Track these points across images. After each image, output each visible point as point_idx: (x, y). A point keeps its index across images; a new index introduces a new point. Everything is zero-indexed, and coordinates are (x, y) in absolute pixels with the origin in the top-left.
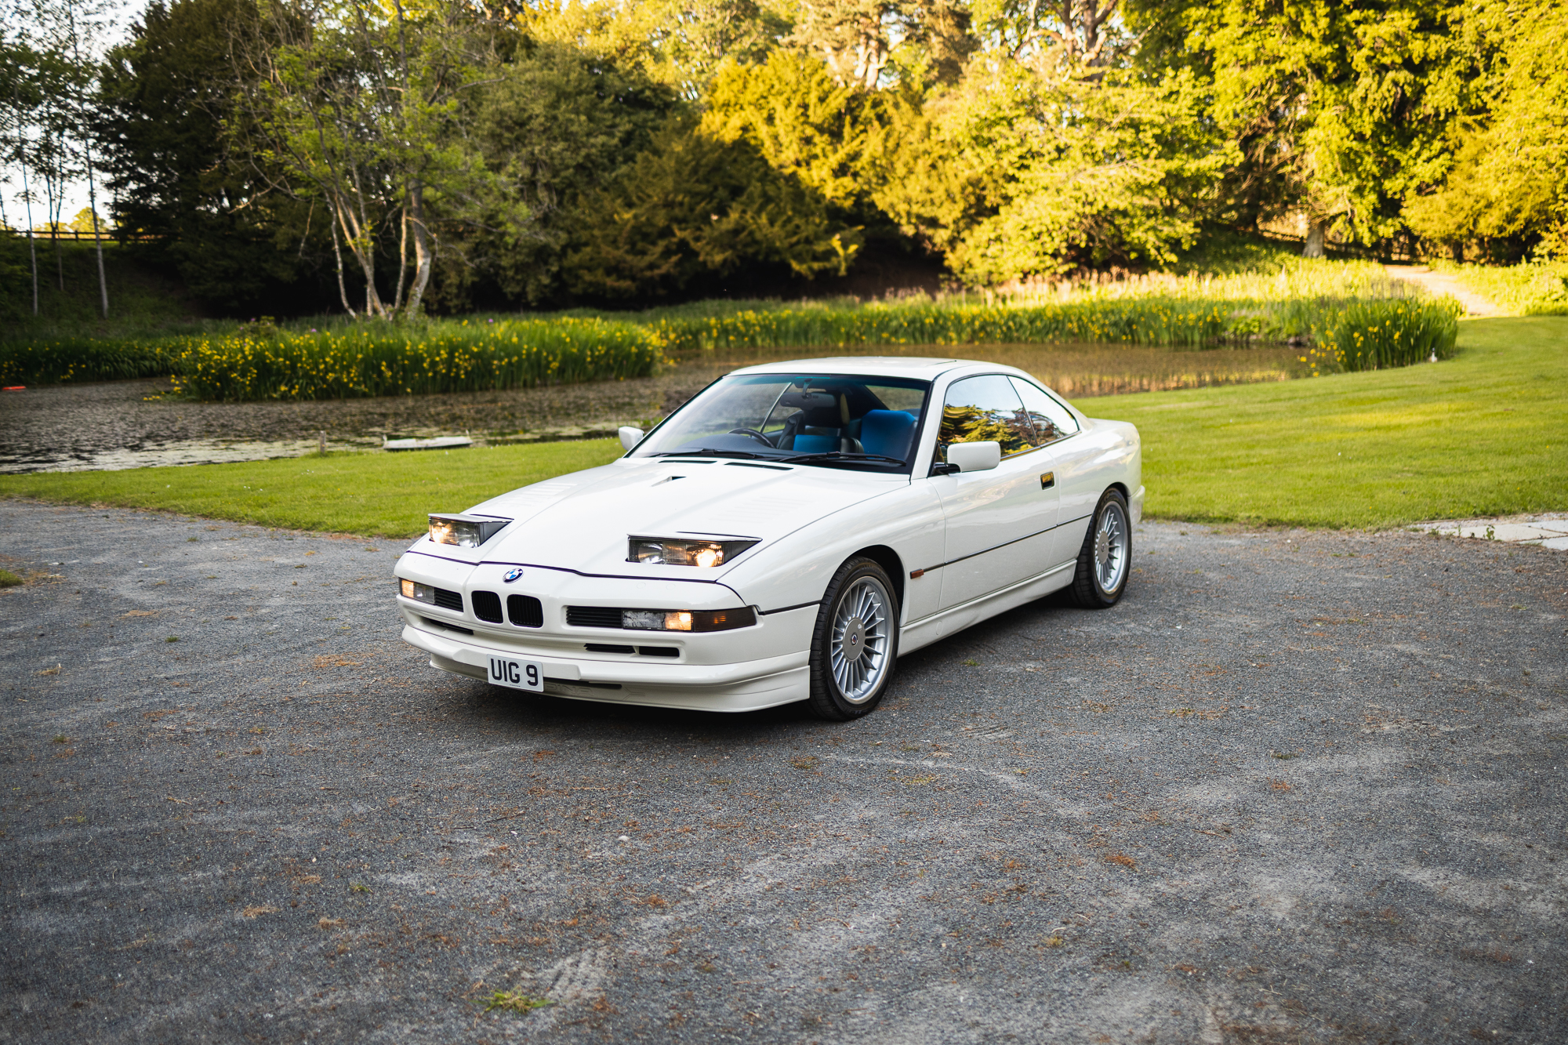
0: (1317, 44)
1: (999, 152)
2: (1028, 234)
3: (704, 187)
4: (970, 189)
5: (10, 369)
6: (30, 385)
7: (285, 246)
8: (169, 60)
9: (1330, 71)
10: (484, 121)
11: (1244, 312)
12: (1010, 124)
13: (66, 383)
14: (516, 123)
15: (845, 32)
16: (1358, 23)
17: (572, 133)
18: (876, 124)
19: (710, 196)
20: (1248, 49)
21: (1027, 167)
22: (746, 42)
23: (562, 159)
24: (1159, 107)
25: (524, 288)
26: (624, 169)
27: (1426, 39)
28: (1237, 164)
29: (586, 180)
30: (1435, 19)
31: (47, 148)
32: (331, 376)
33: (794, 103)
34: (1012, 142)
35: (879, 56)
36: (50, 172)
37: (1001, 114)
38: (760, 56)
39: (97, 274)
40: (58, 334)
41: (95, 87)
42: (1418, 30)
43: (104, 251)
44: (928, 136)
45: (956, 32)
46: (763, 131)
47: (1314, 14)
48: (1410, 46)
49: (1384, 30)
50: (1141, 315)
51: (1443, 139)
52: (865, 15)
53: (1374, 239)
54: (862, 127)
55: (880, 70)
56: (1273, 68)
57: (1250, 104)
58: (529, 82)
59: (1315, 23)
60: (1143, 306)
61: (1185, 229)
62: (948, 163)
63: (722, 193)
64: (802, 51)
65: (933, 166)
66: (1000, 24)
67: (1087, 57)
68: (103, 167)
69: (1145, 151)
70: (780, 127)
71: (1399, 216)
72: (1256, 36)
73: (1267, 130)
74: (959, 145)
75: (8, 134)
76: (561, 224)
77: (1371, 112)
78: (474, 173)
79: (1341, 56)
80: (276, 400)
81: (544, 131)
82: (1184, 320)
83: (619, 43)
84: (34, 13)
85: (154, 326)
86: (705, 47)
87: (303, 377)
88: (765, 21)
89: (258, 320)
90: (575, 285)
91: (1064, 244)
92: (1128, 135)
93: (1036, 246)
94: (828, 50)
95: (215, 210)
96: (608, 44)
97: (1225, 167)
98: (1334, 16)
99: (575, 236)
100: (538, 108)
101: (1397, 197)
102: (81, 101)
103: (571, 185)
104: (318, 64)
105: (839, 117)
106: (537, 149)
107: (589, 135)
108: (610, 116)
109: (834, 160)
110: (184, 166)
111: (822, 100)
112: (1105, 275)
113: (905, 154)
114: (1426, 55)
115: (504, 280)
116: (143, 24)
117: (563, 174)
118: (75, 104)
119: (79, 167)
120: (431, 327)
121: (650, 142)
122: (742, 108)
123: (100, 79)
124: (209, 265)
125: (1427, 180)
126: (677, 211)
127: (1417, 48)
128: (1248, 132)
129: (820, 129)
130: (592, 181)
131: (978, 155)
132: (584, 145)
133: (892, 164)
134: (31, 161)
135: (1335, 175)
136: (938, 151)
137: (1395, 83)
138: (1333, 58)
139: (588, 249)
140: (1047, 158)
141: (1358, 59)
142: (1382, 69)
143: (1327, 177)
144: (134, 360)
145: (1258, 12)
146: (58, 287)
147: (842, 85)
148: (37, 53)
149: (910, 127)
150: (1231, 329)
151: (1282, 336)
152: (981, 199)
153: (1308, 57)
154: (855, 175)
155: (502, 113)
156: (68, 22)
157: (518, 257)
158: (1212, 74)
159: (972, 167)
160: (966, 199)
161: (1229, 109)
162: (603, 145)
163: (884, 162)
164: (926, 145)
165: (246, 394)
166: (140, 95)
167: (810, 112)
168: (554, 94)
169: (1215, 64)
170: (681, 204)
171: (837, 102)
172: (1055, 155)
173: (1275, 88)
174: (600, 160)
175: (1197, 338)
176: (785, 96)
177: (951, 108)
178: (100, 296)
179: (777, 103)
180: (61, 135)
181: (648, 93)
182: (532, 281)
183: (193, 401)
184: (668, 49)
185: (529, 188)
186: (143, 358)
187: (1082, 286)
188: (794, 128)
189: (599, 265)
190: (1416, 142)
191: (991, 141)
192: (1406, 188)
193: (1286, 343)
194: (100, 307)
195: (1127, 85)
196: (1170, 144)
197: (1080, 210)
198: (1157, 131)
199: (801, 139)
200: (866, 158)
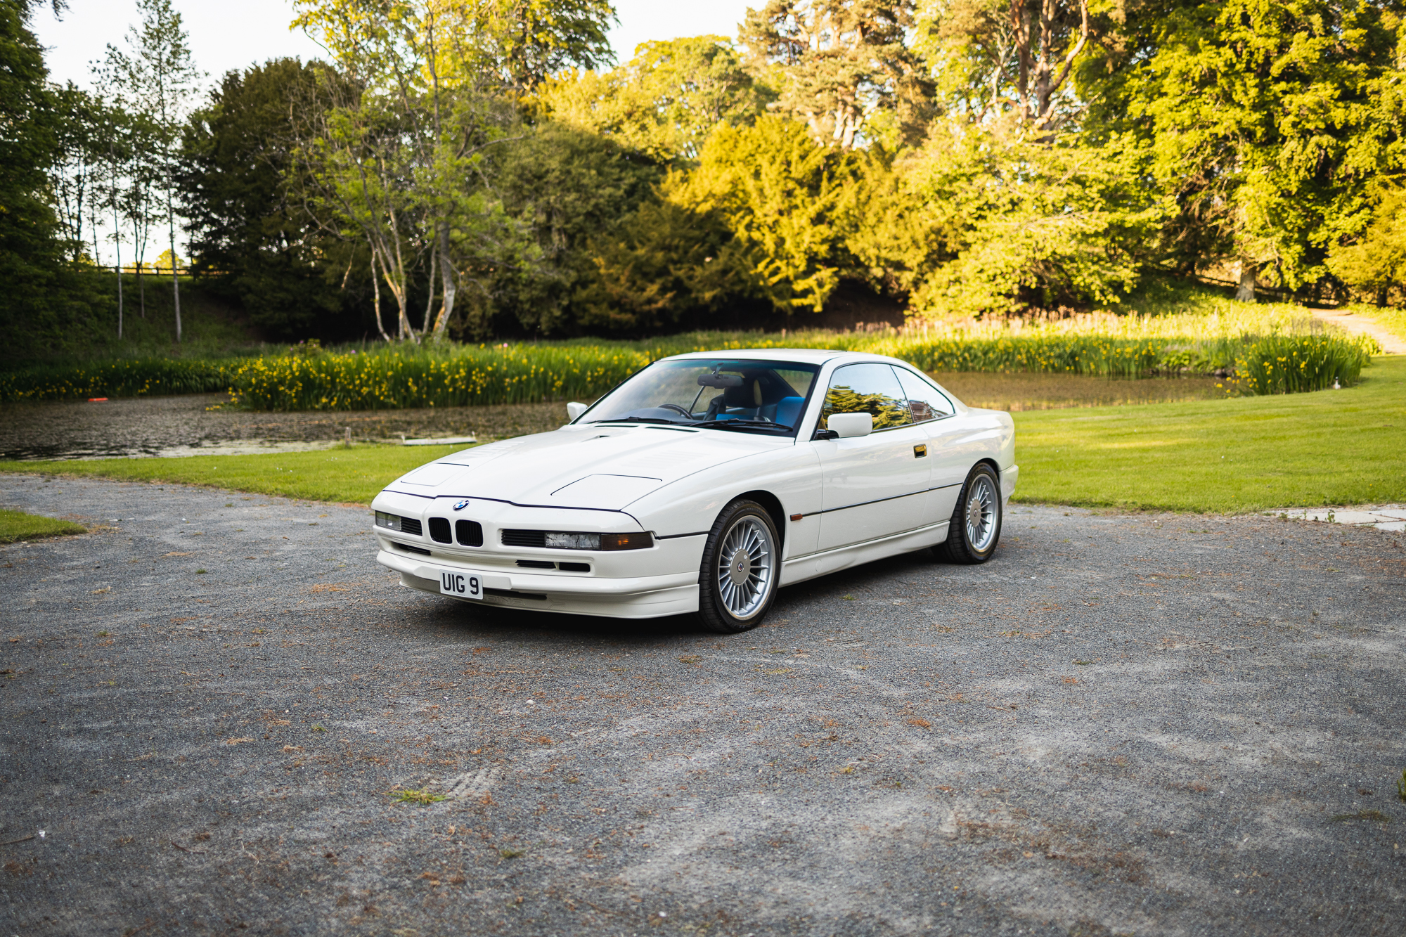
0: (1247, 111)
1: (958, 204)
2: (984, 276)
3: (696, 233)
4: (933, 237)
5: (96, 383)
6: (111, 397)
7: (333, 281)
8: (240, 121)
9: (1259, 134)
10: (508, 174)
11: (1176, 347)
12: (969, 180)
13: (142, 396)
14: (535, 176)
15: (824, 99)
16: (1285, 92)
17: (583, 185)
18: (850, 178)
19: (703, 241)
20: (1185, 116)
21: (984, 218)
22: (740, 109)
23: (574, 208)
24: (1104, 165)
25: (538, 319)
26: (628, 217)
27: (1347, 108)
28: (1174, 216)
29: (594, 225)
30: (1355, 90)
31: (135, 196)
32: (365, 390)
33: (778, 160)
34: (971, 195)
35: (854, 120)
36: (135, 215)
37: (961, 171)
38: (751, 121)
39: (173, 304)
40: (137, 355)
41: (177, 144)
42: (1340, 99)
43: (180, 284)
44: (897, 189)
45: (922, 99)
46: (750, 184)
47: (1244, 85)
48: (1332, 113)
49: (1309, 99)
50: (1083, 348)
51: (1364, 196)
52: (842, 84)
53: (1300, 284)
54: (837, 182)
55: (855, 132)
56: (1207, 132)
57: (1187, 164)
58: (547, 142)
59: (1246, 93)
60: (1085, 340)
61: (1126, 273)
62: (913, 214)
63: (713, 238)
64: (787, 115)
65: (901, 216)
66: (966, 94)
67: (1039, 122)
68: (181, 212)
69: (1091, 205)
70: (765, 181)
71: (1322, 264)
72: (1193, 104)
73: (1201, 187)
74: (923, 198)
75: (103, 184)
76: (572, 264)
77: (1297, 172)
78: (494, 218)
79: (1268, 122)
80: (317, 410)
81: (559, 184)
82: (1122, 353)
83: (627, 108)
84: (130, 82)
85: (220, 349)
86: (704, 112)
87: (341, 390)
88: (757, 89)
89: (306, 342)
90: (582, 317)
91: (1016, 286)
92: (1076, 190)
93: (991, 288)
94: (810, 114)
95: (275, 250)
96: (617, 108)
97: (1163, 218)
98: (1263, 87)
99: (584, 274)
100: (554, 164)
101: (1321, 247)
102: (165, 155)
103: (581, 230)
104: (365, 125)
105: (817, 173)
106: (552, 198)
107: (598, 187)
108: (617, 170)
109: (812, 211)
110: (252, 213)
111: (803, 158)
112: (1053, 314)
113: (875, 205)
114: (1347, 121)
115: (522, 311)
116: (221, 92)
117: (575, 220)
118: (160, 159)
119: (161, 213)
120: (453, 349)
121: (652, 194)
122: (732, 164)
123: (183, 138)
124: (268, 297)
125: (1348, 232)
126: (674, 256)
127: (1338, 115)
128: (1185, 188)
129: (800, 183)
130: (599, 226)
131: (940, 207)
132: (594, 196)
133: (864, 214)
134: (121, 206)
135: (1263, 228)
136: (905, 203)
137: (1319, 146)
138: (1262, 123)
139: (595, 286)
140: (1002, 210)
141: (1285, 125)
142: (1305, 134)
143: (1256, 229)
144: (201, 377)
145: (1194, 84)
146: (140, 314)
147: (822, 145)
148: (130, 115)
149: (880, 182)
150: (1165, 362)
151: (1210, 368)
152: (942, 245)
153: (1239, 123)
154: (831, 223)
155: (523, 168)
156: (158, 89)
157: (535, 293)
158: (1152, 137)
159: (934, 217)
160: (929, 245)
161: (1168, 168)
162: (610, 196)
163: (856, 212)
164: (894, 198)
165: (292, 405)
166: (216, 151)
167: (792, 168)
168: (568, 151)
169: (1155, 128)
170: (677, 247)
171: (816, 160)
172: (1009, 207)
173: (1209, 150)
174: (607, 209)
175: (1133, 369)
176: (770, 154)
177: (916, 165)
178: (175, 323)
179: (763, 161)
180: (148, 185)
181: (650, 151)
182: (545, 313)
183: (247, 410)
184: (670, 112)
185: (543, 232)
186: (209, 375)
187: (1032, 323)
188: (778, 182)
189: (604, 300)
190: (1336, 200)
191: (953, 194)
192: (1328, 240)
193: (1213, 375)
194: (174, 332)
195: (1076, 146)
196: (1114, 197)
197: (1031, 255)
198: (1102, 187)
199: (783, 192)
200: (840, 210)
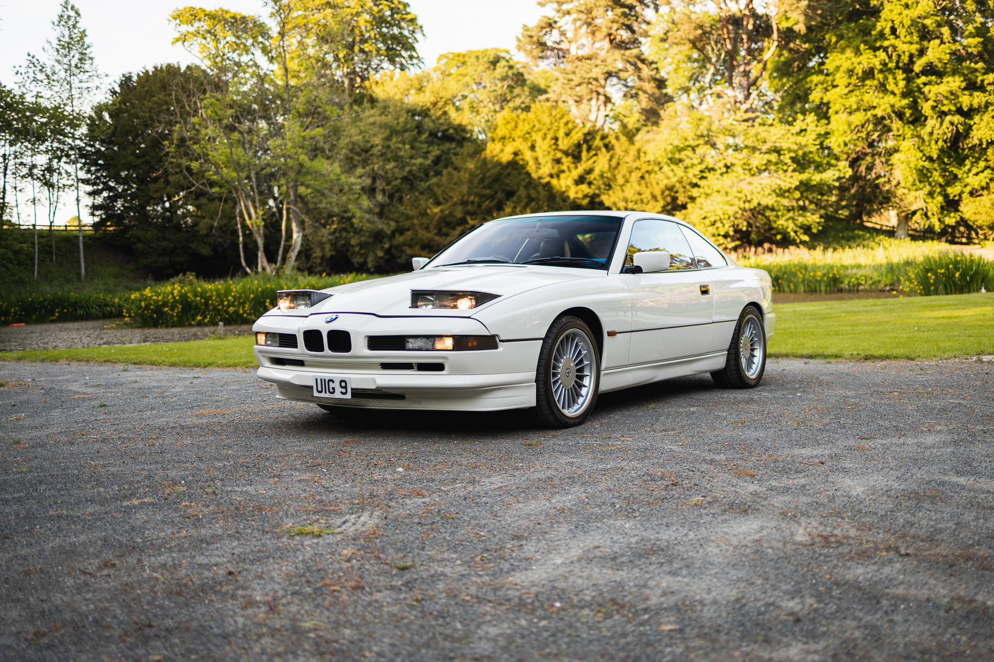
0: (898, 98)
1: (686, 168)
2: (707, 222)
3: (488, 192)
4: (667, 192)
5: (15, 313)
7: (205, 231)
8: (133, 111)
9: (908, 115)
10: (342, 149)
11: (855, 271)
12: (694, 150)
13: (53, 321)
14: (363, 150)
15: (582, 90)
16: (925, 84)
17: (400, 157)
18: (604, 150)
19: (492, 197)
20: (852, 101)
21: (705, 178)
22: (518, 102)
23: (393, 173)
24: (793, 139)
25: (366, 259)
26: (434, 180)
27: (971, 95)
28: (847, 176)
29: (408, 187)
30: (976, 82)
31: (50, 169)
32: (231, 309)
33: (549, 137)
34: (695, 161)
35: (605, 106)
36: (49, 185)
37: (687, 143)
38: (527, 109)
39: (79, 252)
40: (49, 291)
41: (84, 130)
42: (965, 89)
43: (84, 237)
44: (639, 157)
45: (657, 91)
46: (528, 155)
47: (895, 79)
48: (960, 99)
49: (943, 89)
50: (785, 273)
51: (986, 160)
52: (596, 80)
53: (942, 226)
54: (594, 152)
55: (607, 116)
56: (869, 114)
57: (855, 137)
58: (373, 124)
59: (896, 84)
60: (786, 267)
61: (813, 219)
62: (652, 175)
63: (500, 195)
64: (554, 104)
65: (642, 178)
66: (687, 90)
67: (744, 107)
68: (86, 182)
69: (785, 168)
70: (539, 153)
71: (958, 211)
72: (857, 93)
73: (866, 154)
74: (659, 164)
75: (24, 161)
76: (392, 216)
77: (937, 142)
78: (333, 177)
79: (914, 106)
80: (193, 326)
81: (381, 155)
82: (814, 276)
83: (433, 99)
84: (46, 82)
85: (115, 286)
86: (490, 105)
87: (213, 310)
88: (530, 88)
89: (184, 275)
90: (400, 257)
91: (732, 229)
92: (774, 157)
93: (712, 230)
94: (571, 102)
95: (159, 208)
96: (425, 99)
97: (839, 179)
98: (909, 80)
99: (401, 224)
100: (377, 140)
101: (957, 198)
102: (74, 139)
103: (399, 190)
104: (231, 107)
105: (579, 146)
106: (376, 167)
107: (411, 157)
108: (426, 146)
109: (575, 174)
110: (141, 181)
111: (567, 135)
112: (760, 249)
113: (623, 170)
114: (971, 105)
115: (353, 254)
116: (118, 89)
117: (394, 183)
118: (70, 141)
119: (70, 182)
120: (300, 278)
121: (452, 163)
122: (514, 140)
123: (87, 125)
124: (153, 245)
125: (976, 187)
126: (470, 208)
127: (965, 100)
128: (854, 156)
129: (566, 154)
130: (413, 188)
131: (672, 170)
132: (408, 164)
133: (614, 176)
134: (38, 178)
135: (914, 185)
136: (645, 167)
137: (952, 124)
138: (909, 107)
139: (410, 233)
140: (719, 172)
141: (926, 108)
142: (942, 114)
143: (909, 185)
144: (100, 306)
145: (858, 78)
146: (51, 261)
147: (581, 125)
148: (46, 108)
149: (626, 152)
150: (846, 282)
151: (881, 286)
152: (674, 199)
153: (892, 106)
154: (590, 184)
155: (354, 144)
156: (68, 87)
157: (363, 239)
158: (828, 118)
159: (668, 178)
160: (664, 199)
161: (841, 140)
162: (421, 164)
163: (609, 175)
164: (637, 164)
165: (173, 322)
166: (113, 134)
167: (560, 143)
168: (388, 132)
169: (830, 111)
170: (473, 203)
171: (577, 136)
172: (724, 170)
173: (871, 127)
174: (418, 174)
175: (823, 288)
176: (543, 132)
177: (654, 140)
178: (79, 267)
179: (537, 137)
180: (59, 161)
181: (451, 131)
182: (371, 254)
183: (138, 327)
184: (465, 105)
185: (371, 191)
186: (106, 305)
187: (745, 257)
188: (549, 153)
189: (417, 243)
190: (967, 162)
191: (681, 161)
192: (962, 192)
193: (884, 291)
194: (79, 274)
195: (771, 125)
196: (802, 163)
197: (742, 205)
198: (793, 155)
199: (554, 160)
200: (597, 172)
